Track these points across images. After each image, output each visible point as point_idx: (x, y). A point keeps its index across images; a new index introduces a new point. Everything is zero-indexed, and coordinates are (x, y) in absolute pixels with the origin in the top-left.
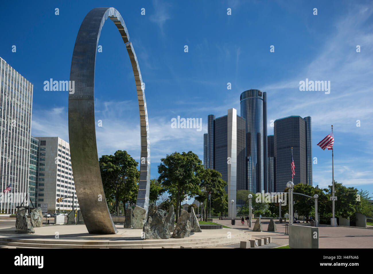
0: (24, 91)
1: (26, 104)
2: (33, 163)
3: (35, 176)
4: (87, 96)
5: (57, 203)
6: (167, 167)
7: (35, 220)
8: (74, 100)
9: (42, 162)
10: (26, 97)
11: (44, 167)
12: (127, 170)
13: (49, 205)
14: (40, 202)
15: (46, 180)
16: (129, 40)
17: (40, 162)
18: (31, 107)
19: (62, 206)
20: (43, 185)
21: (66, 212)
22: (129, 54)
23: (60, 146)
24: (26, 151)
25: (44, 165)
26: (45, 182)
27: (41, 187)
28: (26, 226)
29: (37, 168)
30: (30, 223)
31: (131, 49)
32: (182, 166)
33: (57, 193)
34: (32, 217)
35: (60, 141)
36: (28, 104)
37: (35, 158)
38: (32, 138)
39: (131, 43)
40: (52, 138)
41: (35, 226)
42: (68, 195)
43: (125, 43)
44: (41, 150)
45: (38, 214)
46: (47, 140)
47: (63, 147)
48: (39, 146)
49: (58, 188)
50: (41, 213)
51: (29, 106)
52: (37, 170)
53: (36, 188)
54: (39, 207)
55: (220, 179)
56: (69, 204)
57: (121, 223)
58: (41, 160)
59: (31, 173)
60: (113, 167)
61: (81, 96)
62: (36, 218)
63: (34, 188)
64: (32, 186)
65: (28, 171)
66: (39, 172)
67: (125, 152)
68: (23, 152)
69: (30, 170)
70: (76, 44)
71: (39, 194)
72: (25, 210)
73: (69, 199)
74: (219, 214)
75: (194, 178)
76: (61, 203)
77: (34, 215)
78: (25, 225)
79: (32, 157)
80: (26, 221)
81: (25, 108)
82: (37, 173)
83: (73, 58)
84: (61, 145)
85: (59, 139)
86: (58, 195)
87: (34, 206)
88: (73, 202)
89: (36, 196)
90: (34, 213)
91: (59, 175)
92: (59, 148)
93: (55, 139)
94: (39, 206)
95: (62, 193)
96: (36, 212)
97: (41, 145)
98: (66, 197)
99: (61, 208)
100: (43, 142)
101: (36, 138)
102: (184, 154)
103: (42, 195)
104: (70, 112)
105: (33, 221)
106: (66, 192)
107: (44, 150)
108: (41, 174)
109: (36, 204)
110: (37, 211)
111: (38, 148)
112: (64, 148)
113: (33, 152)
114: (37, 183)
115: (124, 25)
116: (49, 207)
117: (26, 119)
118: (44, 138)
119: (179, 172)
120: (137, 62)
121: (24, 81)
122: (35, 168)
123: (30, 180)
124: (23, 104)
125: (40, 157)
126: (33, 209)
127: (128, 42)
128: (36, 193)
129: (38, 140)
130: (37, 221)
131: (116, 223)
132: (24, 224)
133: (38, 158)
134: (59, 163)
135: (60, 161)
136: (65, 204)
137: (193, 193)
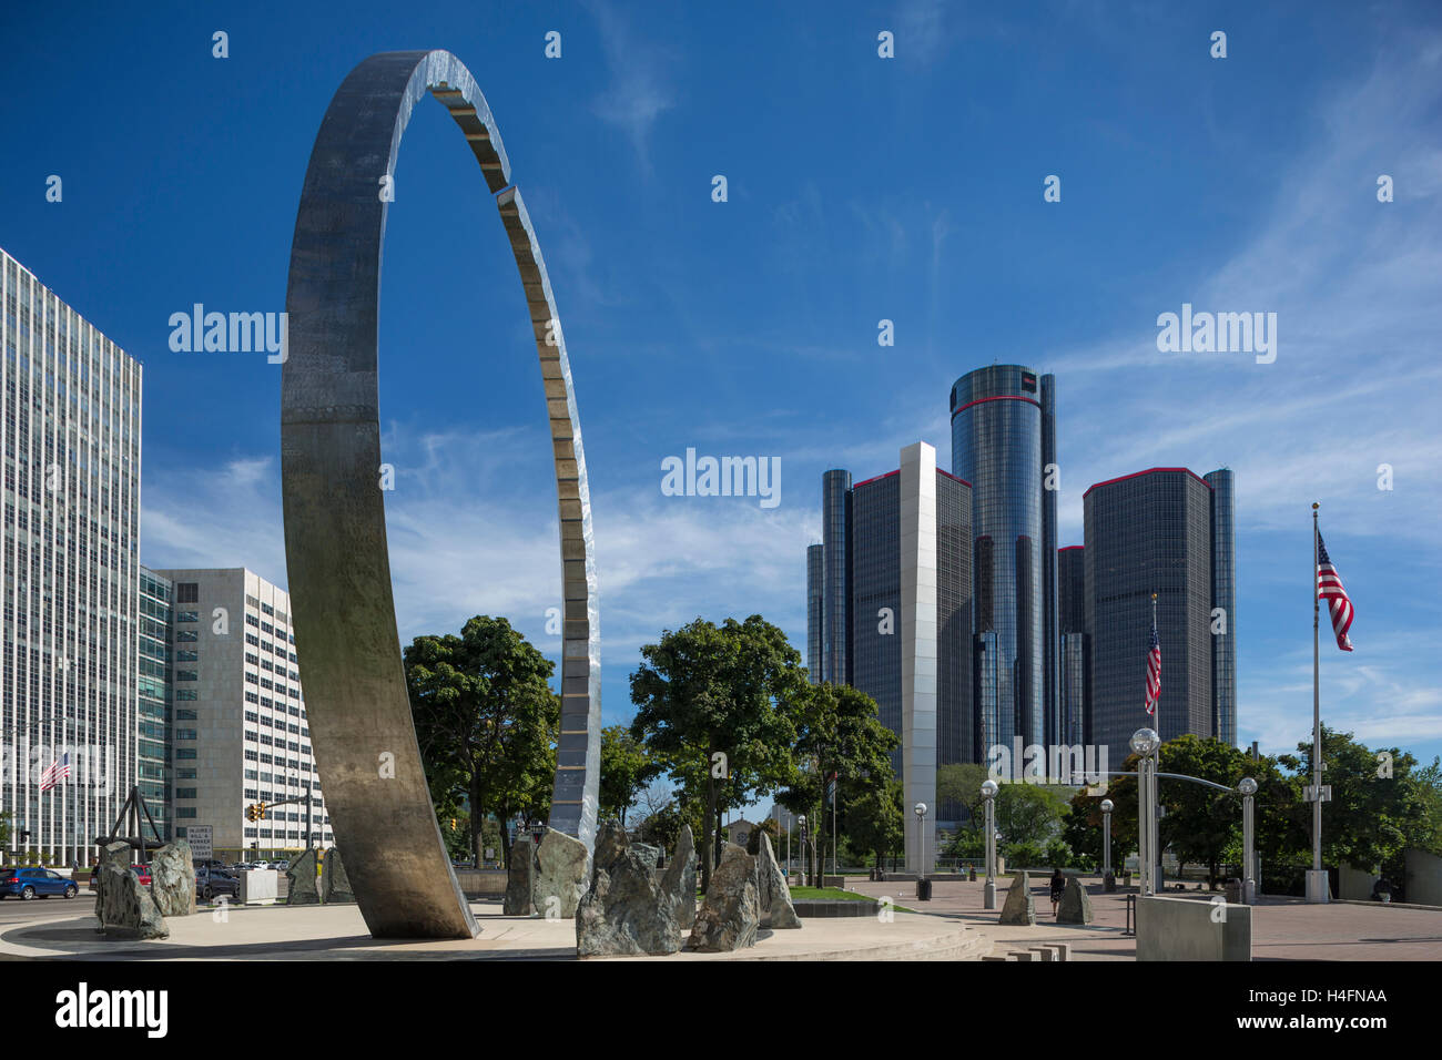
0: (107, 393)
1: (118, 442)
2: (151, 673)
3: (161, 721)
4: (353, 408)
5: (246, 823)
6: (665, 678)
7: (167, 889)
8: (302, 422)
9: (187, 666)
10: (118, 414)
11: (193, 685)
12: (513, 694)
13: (218, 833)
14: (185, 822)
15: (203, 734)
16: (507, 181)
17: (178, 666)
18: (137, 455)
19: (266, 834)
20: (192, 754)
21: (276, 859)
22: (510, 235)
23: (254, 602)
24: (124, 623)
25: (194, 678)
26: (198, 744)
27: (186, 764)
28: (137, 910)
29: (168, 690)
30: (152, 902)
31: (518, 217)
32: (725, 675)
33: (248, 784)
34: (155, 877)
35: (252, 584)
36: (126, 441)
37: (159, 650)
38: (146, 573)
39: (517, 192)
40: (222, 573)
41: (170, 911)
42: (289, 790)
43: (493, 192)
44: (182, 619)
45: (179, 868)
46: (201, 582)
47: (264, 605)
48: (171, 603)
49: (248, 765)
50: (191, 863)
51: (128, 449)
52: (168, 699)
53: (168, 766)
54: (181, 841)
55: (870, 723)
56: (291, 826)
57: (492, 897)
58: (182, 657)
59: (147, 708)
60: (456, 684)
61: (330, 410)
62: (172, 880)
63: (158, 769)
64: (151, 760)
65: (133, 702)
66: (178, 705)
67: (503, 623)
68: (114, 630)
69: (144, 697)
70: (304, 205)
71: (178, 790)
72: (127, 853)
73: (291, 808)
74: (870, 859)
75: (769, 718)
76: (263, 824)
77: (164, 868)
78: (132, 907)
79: (147, 647)
80: (133, 892)
81: (116, 457)
82: (168, 708)
83: (293, 258)
84: (258, 601)
85: (248, 575)
86: (251, 794)
87: (162, 837)
88: (306, 819)
89: (168, 798)
90: (163, 864)
91: (252, 717)
92: (248, 610)
93: (234, 578)
94: (178, 836)
95: (263, 786)
96: (170, 859)
97: (180, 601)
98: (281, 799)
99: (264, 844)
100: (187, 590)
101: (161, 573)
102: (731, 628)
103: (191, 793)
104: (289, 471)
105: (159, 891)
106: (281, 780)
107: (191, 620)
108: (183, 715)
109: (168, 827)
110: (176, 855)
111: (170, 611)
112: (269, 610)
113: (149, 628)
114: (168, 748)
115: (486, 118)
116: (220, 839)
117: (119, 501)
118: (189, 572)
119: (713, 697)
120: (542, 268)
121: (109, 351)
122: (160, 692)
123: (143, 738)
124: (108, 442)
125: (178, 646)
126: (159, 848)
127: (507, 188)
128: (168, 788)
129: (166, 583)
130: (177, 894)
131: (472, 897)
132: (129, 903)
133: (169, 649)
134: (248, 668)
135: (253, 660)
136: (278, 825)
137: (769, 779)
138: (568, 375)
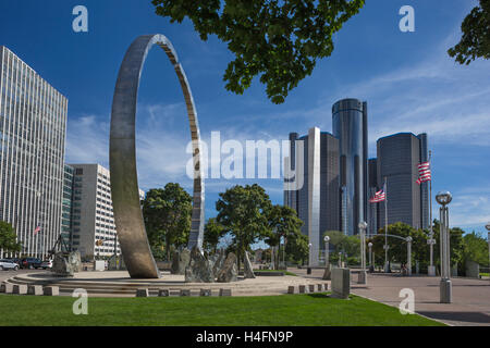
0: (56, 108)
1: (59, 124)
2: (66, 197)
3: (69, 213)
5: (96, 247)
6: (227, 203)
7: (73, 264)
8: (115, 139)
9: (78, 195)
10: (59, 115)
11: (80, 201)
12: (180, 207)
13: (87, 250)
14: (75, 246)
15: (82, 218)
17: (75, 195)
19: (102, 250)
20: (79, 224)
21: (106, 258)
23: (100, 175)
24: (58, 181)
25: (80, 199)
26: (81, 221)
27: (76, 227)
29: (72, 203)
32: (244, 203)
33: (96, 234)
34: (69, 261)
36: (61, 123)
37: (69, 190)
38: (66, 165)
40: (90, 165)
42: (110, 236)
44: (77, 180)
45: (76, 259)
46: (83, 168)
48: (74, 175)
49: (97, 228)
50: (80, 257)
51: (62, 126)
52: (72, 206)
53: (71, 228)
55: (294, 217)
56: (110, 248)
58: (76, 192)
59: (64, 209)
60: (162, 203)
61: (123, 135)
62: (74, 261)
63: (68, 229)
64: (66, 226)
65: (60, 207)
66: (75, 208)
67: (177, 185)
68: (55, 183)
69: (64, 205)
71: (73, 236)
73: (110, 242)
75: (259, 216)
76: (101, 247)
77: (72, 258)
78: (64, 268)
79: (65, 189)
80: (65, 263)
81: (58, 128)
82: (71, 210)
84: (102, 175)
85: (98, 166)
86: (97, 237)
88: (115, 246)
89: (70, 238)
91: (99, 212)
92: (99, 177)
93: (94, 167)
95: (102, 235)
96: (74, 256)
97: (76, 174)
98: (107, 239)
99: (101, 254)
100: (79, 170)
101: (71, 165)
102: (247, 188)
103: (78, 237)
105: (70, 265)
106: (107, 233)
107: (80, 180)
108: (76, 211)
109: (70, 247)
110: (76, 255)
111: (73, 178)
112: (104, 177)
113: (66, 183)
114: (71, 222)
116: (87, 252)
117: (59, 142)
118: (80, 165)
119: (240, 209)
121: (57, 95)
122: (69, 204)
123: (63, 218)
124: (56, 123)
125: (75, 189)
128: (70, 235)
129: (72, 168)
130: (76, 266)
133: (73, 190)
134: (98, 196)
135: (99, 193)
136: (106, 248)
137: (263, 235)
138: (196, 114)
